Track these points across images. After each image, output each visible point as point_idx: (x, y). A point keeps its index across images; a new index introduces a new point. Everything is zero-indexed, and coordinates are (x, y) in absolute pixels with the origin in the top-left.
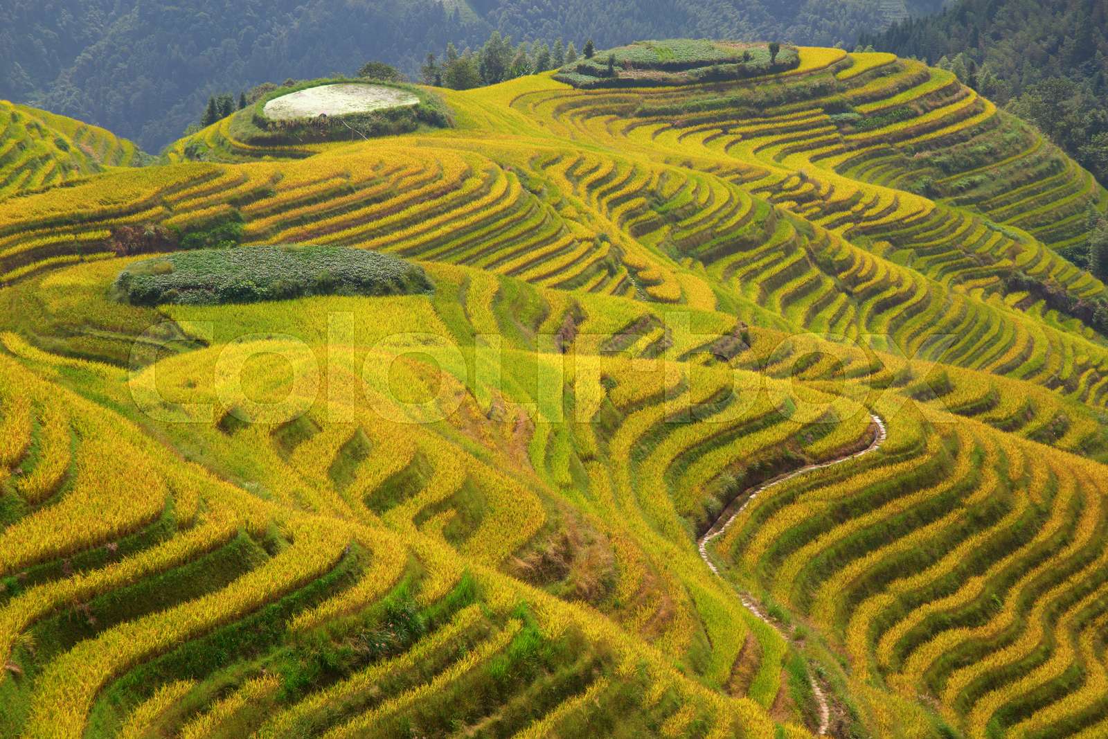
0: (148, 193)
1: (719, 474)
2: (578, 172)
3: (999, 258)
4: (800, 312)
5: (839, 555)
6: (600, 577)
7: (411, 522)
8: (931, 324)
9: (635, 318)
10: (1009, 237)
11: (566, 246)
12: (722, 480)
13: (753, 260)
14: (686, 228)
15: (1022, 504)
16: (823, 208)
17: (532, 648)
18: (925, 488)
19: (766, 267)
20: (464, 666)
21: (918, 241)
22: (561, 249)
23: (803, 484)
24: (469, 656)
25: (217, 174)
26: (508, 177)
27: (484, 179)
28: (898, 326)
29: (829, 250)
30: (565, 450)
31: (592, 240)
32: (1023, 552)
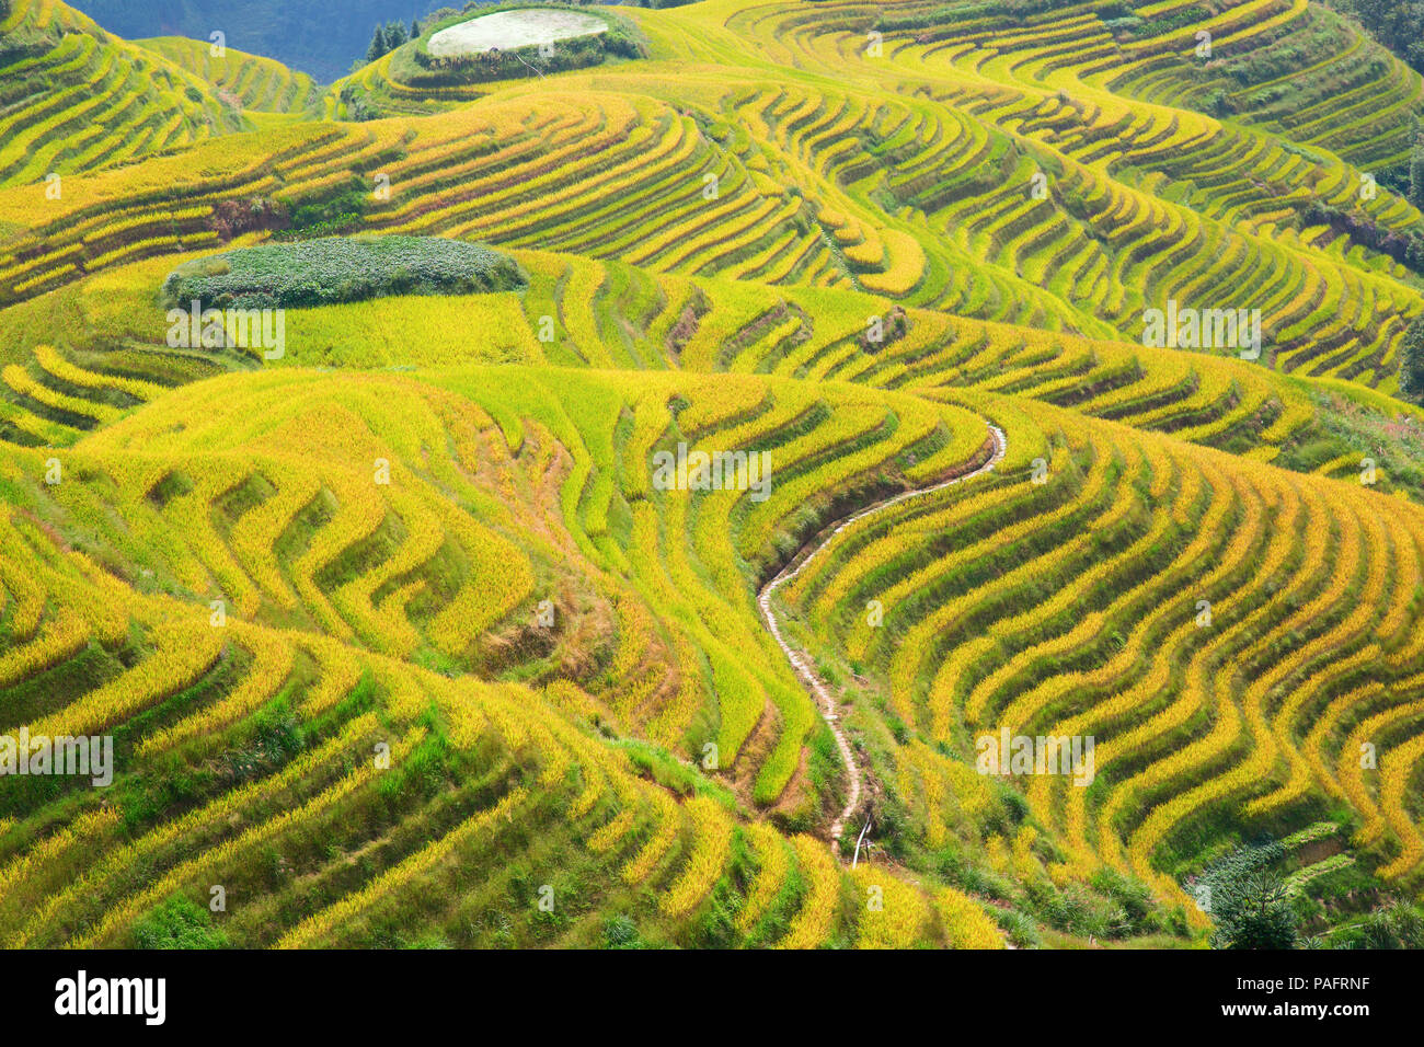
0: (256, 161)
1: (797, 508)
2: (778, 111)
3: (1296, 187)
4: (1038, 266)
5: (935, 594)
6: (592, 651)
7: (367, 598)
8: (1202, 271)
9: (767, 307)
10: (1310, 161)
11: (748, 204)
12: (801, 514)
13: (985, 206)
14: (906, 171)
15: (1161, 524)
16: (1085, 136)
17: (435, 760)
18: (1044, 512)
19: (1001, 213)
20: (347, 785)
21: (1198, 170)
22: (742, 208)
23: (899, 514)
24: (355, 773)
25: (339, 136)
26: (684, 123)
27: (654, 129)
28: (1161, 276)
29: (1080, 189)
30: (605, 489)
31: (780, 195)
32: (1157, 581)
